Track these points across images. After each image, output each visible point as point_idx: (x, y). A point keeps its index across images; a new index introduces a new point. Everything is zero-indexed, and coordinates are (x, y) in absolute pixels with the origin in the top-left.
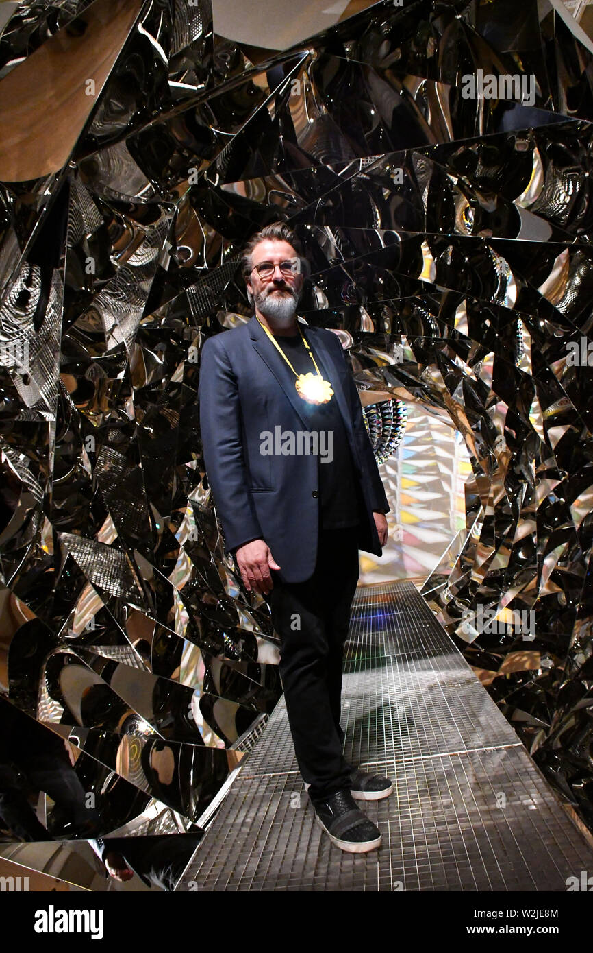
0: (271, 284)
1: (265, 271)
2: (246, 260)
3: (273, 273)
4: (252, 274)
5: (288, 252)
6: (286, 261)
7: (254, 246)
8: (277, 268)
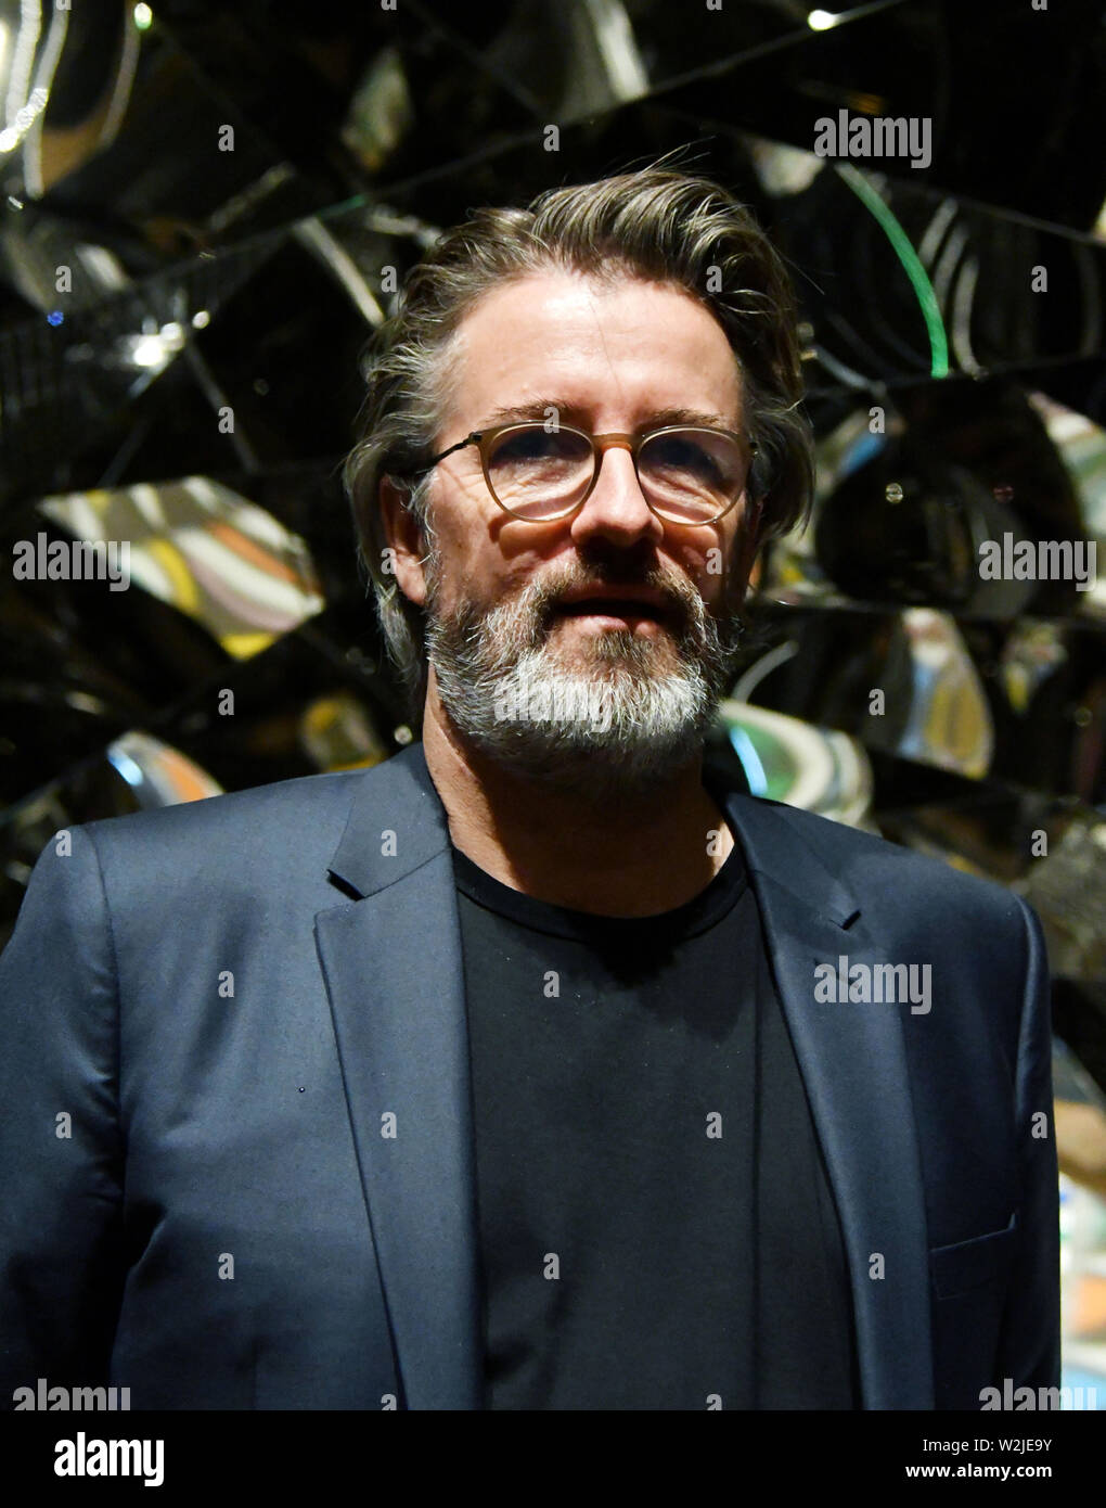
0: (564, 565)
1: (532, 472)
2: (403, 380)
3: (588, 487)
4: (435, 478)
5: (695, 358)
6: (676, 418)
7: (470, 296)
8: (618, 460)
